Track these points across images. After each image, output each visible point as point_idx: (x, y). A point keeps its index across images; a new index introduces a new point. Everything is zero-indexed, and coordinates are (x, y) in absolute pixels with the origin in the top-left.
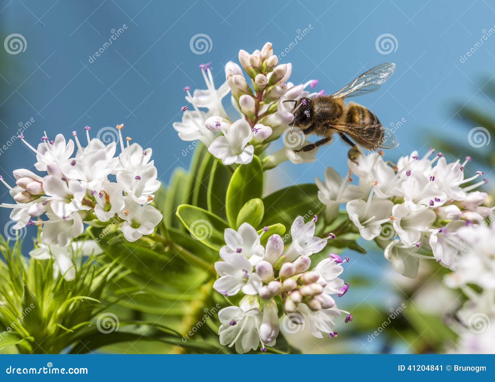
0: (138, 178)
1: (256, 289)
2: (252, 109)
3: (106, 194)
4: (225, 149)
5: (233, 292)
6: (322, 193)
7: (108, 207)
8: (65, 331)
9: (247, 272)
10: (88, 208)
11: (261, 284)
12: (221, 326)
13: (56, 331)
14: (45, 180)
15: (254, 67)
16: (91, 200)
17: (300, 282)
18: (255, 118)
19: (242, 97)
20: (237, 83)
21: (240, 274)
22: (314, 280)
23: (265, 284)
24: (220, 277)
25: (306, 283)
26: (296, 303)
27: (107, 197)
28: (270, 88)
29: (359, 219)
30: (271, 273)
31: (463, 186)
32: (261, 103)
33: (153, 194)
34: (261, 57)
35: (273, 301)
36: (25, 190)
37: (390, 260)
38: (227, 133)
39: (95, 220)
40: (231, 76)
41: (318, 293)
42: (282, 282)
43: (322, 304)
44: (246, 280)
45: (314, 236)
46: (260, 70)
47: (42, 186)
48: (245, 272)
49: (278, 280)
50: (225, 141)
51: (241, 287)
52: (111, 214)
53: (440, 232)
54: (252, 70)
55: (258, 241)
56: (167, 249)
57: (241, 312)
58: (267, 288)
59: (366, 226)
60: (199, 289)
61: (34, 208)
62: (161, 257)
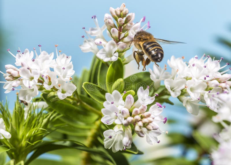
0: (64, 69)
1: (121, 122)
2: (117, 35)
3: (49, 77)
4: (104, 55)
5: (110, 123)
6: (152, 76)
7: (50, 83)
8: (30, 144)
9: (117, 114)
10: (41, 84)
11: (124, 119)
12: (105, 139)
13: (26, 144)
14: (20, 70)
15: (117, 15)
16: (42, 80)
17: (142, 117)
18: (118, 39)
19: (112, 29)
20: (109, 23)
21: (114, 114)
22: (149, 116)
23: (125, 119)
24: (104, 116)
25: (145, 117)
26: (140, 127)
27: (50, 79)
28: (125, 25)
29: (170, 88)
30: (128, 114)
31: (220, 71)
32: (121, 32)
33: (71, 76)
34: (120, 10)
35: (129, 127)
36: (10, 75)
37: (186, 107)
38: (105, 46)
39: (44, 90)
40: (106, 20)
41: (151, 122)
42: (134, 117)
43: (153, 127)
44: (116, 117)
45: (149, 96)
46: (120, 16)
47: (18, 73)
48: (116, 114)
49: (132, 117)
50: (104, 51)
51: (114, 121)
52: (52, 86)
53: (209, 92)
54: (116, 16)
55: (121, 98)
56: (79, 104)
57: (114, 132)
58: (127, 121)
59: (173, 91)
60: (94, 123)
61: (15, 83)
62: (76, 108)
